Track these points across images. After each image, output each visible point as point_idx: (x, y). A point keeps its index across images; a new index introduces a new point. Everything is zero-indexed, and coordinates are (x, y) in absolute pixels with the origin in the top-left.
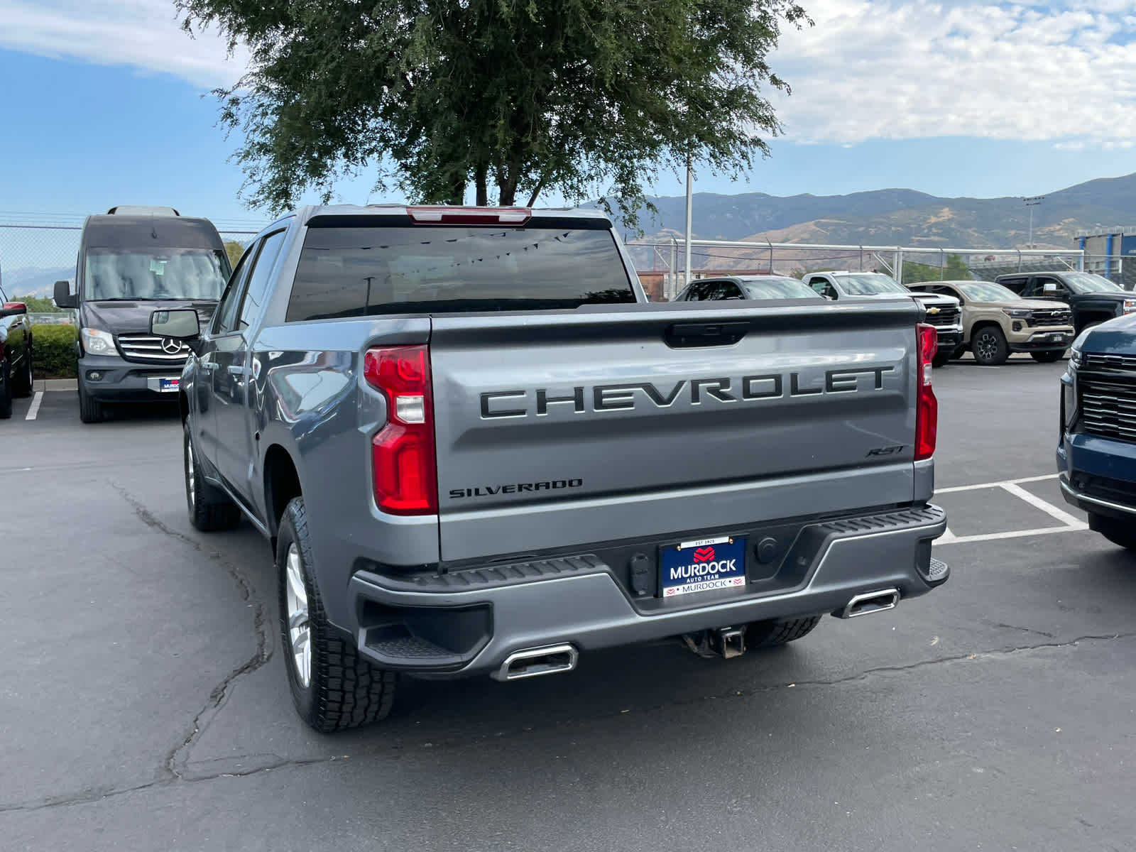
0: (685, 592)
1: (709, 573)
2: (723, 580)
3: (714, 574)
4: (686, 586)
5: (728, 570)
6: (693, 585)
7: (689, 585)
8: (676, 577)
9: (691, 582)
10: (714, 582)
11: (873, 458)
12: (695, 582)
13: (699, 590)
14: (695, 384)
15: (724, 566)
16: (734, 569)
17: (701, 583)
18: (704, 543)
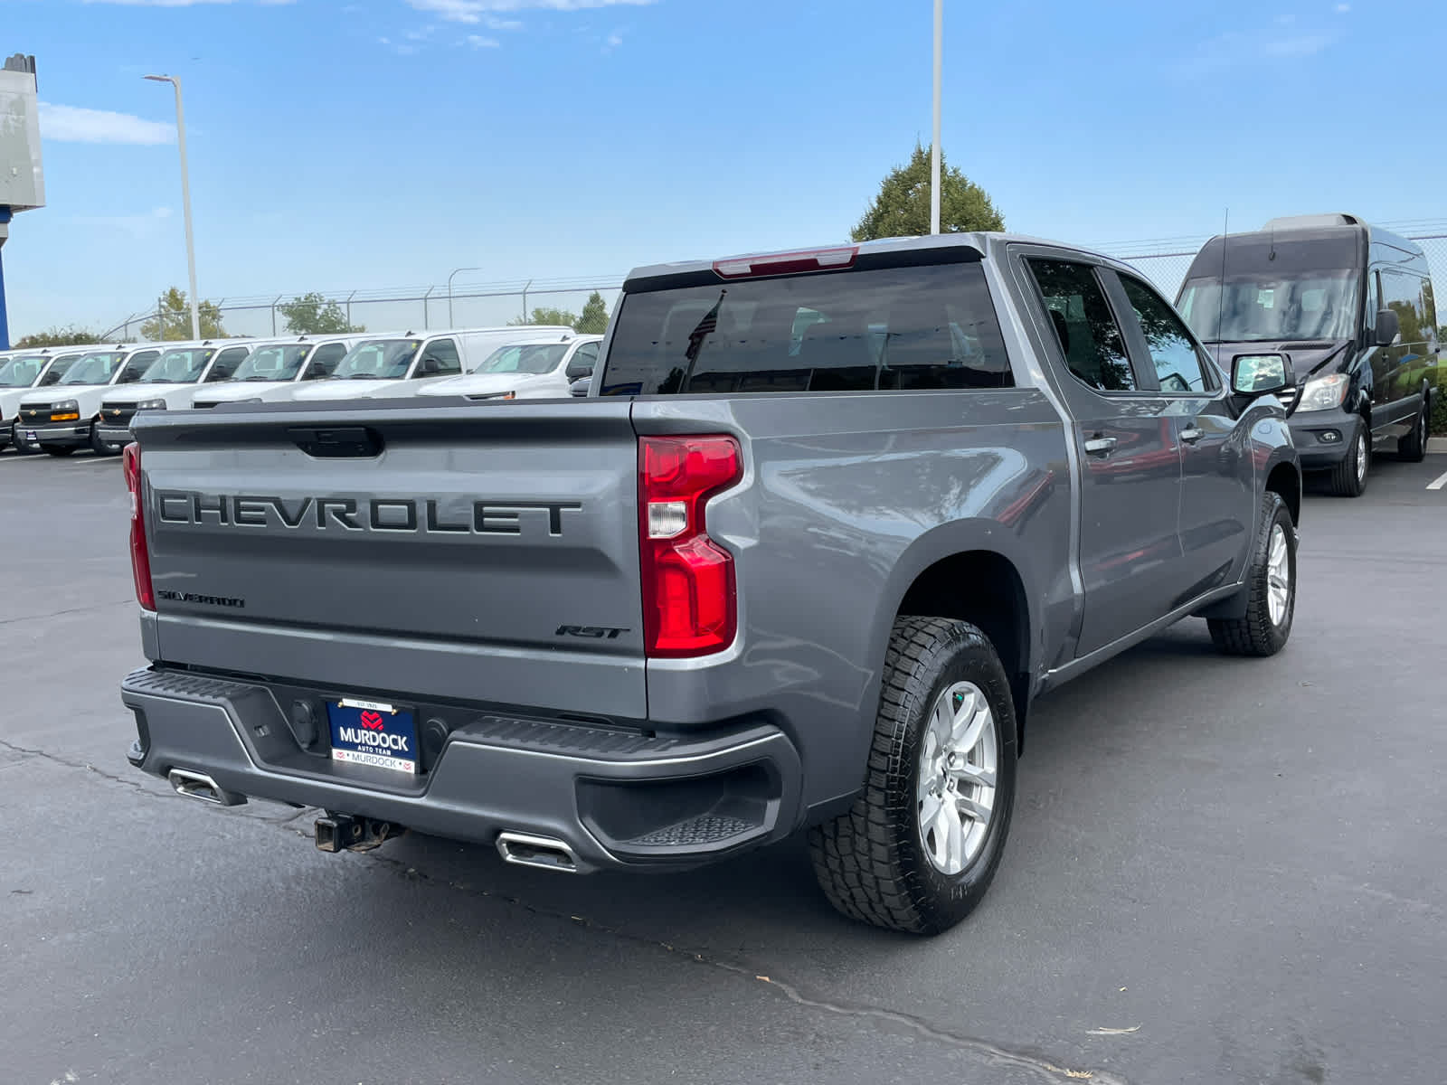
0: (355, 761)
1: (379, 746)
2: (393, 759)
3: (386, 749)
4: (356, 753)
5: (400, 748)
6: (364, 755)
7: (360, 753)
8: (347, 740)
9: (361, 751)
10: (385, 758)
11: (567, 638)
12: (365, 752)
13: (369, 763)
14: (321, 502)
15: (395, 742)
16: (406, 749)
17: (372, 755)
18: (365, 705)
